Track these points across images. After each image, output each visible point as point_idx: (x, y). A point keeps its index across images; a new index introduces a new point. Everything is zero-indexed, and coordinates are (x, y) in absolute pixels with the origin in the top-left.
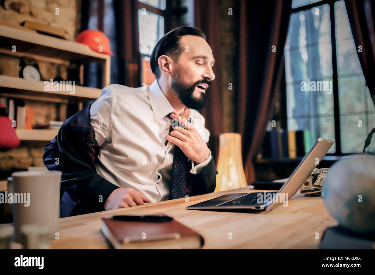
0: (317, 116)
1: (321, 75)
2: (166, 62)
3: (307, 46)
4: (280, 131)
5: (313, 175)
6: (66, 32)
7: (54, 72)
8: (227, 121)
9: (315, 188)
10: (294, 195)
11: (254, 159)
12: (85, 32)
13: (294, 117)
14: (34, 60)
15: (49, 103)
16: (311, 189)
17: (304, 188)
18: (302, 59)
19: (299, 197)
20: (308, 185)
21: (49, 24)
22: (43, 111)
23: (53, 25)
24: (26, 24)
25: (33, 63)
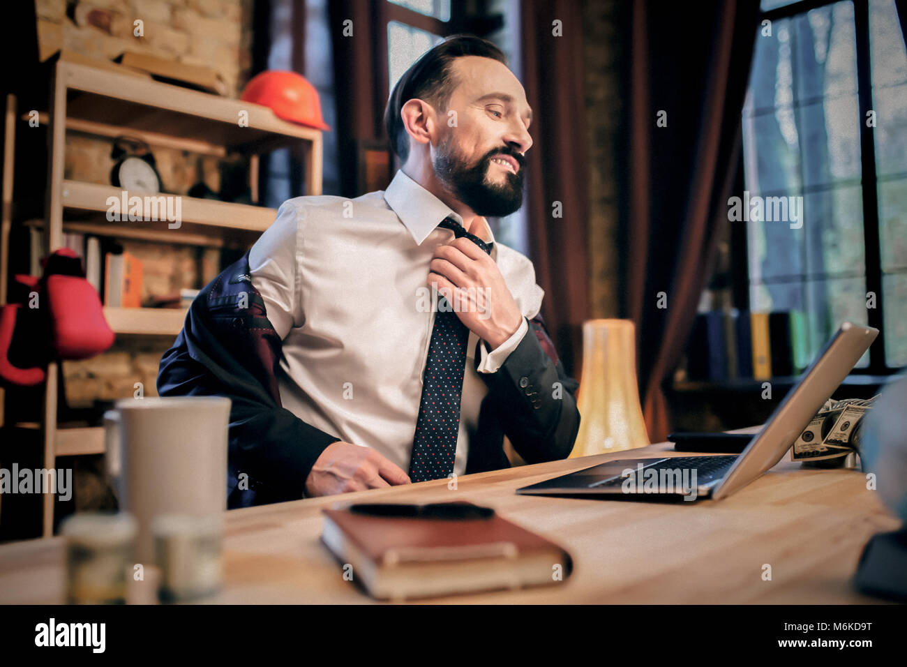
0: (822, 277)
1: (830, 176)
2: (421, 114)
3: (796, 104)
4: (733, 314)
5: (823, 415)
6: (219, 78)
7: (190, 172)
8: (600, 290)
9: (828, 448)
10: (777, 463)
11: (667, 384)
12: (261, 78)
13: (765, 281)
14: (145, 145)
15: (178, 247)
16: (818, 449)
17: (801, 446)
18: (782, 138)
19: (789, 469)
20: (813, 438)
21: (178, 60)
22: (165, 265)
23: (187, 60)
24: (125, 60)
25: (143, 152)
